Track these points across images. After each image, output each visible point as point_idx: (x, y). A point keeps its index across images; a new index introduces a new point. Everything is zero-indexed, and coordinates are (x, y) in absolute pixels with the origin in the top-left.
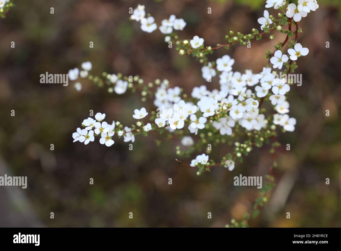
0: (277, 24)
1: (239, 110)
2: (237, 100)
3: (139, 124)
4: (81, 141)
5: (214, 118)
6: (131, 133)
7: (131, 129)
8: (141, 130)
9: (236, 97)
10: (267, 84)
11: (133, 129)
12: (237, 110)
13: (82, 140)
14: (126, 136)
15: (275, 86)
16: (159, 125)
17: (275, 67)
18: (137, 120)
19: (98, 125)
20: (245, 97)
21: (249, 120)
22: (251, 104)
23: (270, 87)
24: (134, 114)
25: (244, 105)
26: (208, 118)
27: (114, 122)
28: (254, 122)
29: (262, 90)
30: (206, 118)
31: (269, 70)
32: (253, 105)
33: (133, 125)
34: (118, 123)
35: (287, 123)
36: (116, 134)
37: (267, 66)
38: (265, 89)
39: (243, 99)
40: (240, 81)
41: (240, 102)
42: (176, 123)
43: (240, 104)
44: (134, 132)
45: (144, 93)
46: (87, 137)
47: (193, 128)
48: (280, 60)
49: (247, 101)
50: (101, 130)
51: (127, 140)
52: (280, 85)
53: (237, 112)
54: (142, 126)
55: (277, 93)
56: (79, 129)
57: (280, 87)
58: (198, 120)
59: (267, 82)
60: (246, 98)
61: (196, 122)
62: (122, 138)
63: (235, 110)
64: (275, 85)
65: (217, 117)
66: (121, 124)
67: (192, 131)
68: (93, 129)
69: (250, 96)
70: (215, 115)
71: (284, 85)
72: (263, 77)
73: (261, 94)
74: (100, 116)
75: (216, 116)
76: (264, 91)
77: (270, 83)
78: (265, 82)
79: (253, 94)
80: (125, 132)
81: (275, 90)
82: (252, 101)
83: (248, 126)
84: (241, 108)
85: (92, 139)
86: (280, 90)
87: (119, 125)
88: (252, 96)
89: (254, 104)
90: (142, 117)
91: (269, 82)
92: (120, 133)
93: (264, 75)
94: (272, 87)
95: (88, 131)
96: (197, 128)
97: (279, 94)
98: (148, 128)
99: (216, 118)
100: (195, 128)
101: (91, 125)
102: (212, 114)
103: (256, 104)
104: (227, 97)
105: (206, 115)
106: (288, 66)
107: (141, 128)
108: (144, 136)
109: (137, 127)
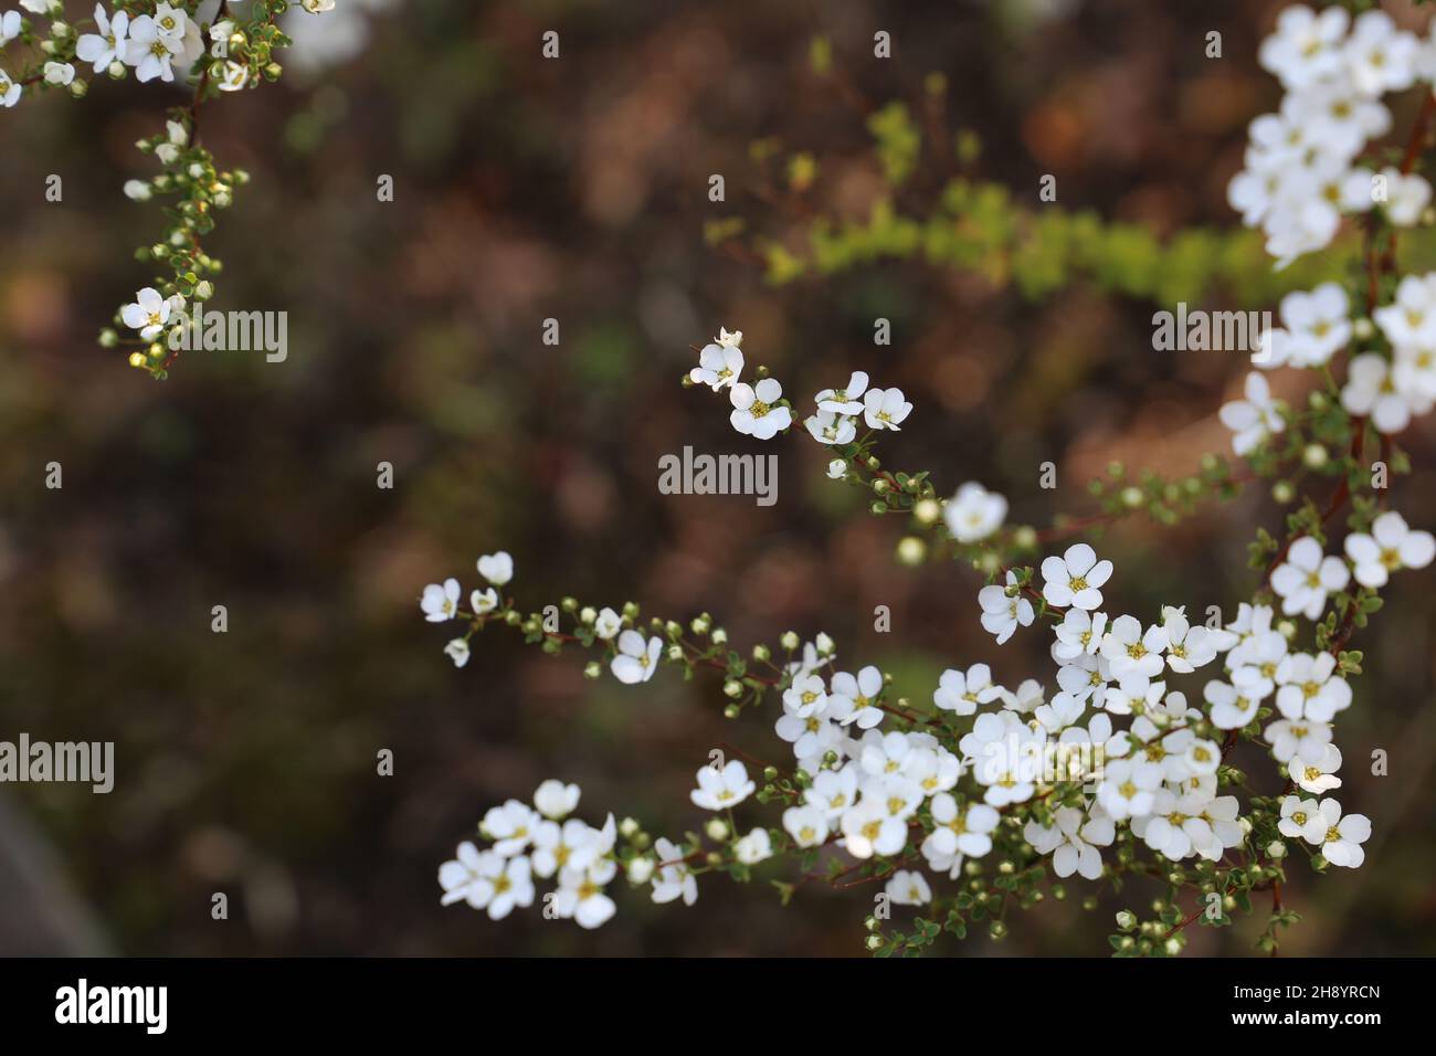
0: (1309, 437)
1: (1137, 782)
2: (1128, 738)
3: (718, 829)
4: (477, 901)
5: (1032, 809)
6: (683, 867)
7: (683, 850)
8: (723, 856)
9: (1121, 723)
10: (1254, 674)
11: (692, 851)
12: (1129, 782)
13: (479, 895)
14: (661, 879)
15: (1289, 683)
16: (801, 834)
17: (1290, 607)
18: (710, 815)
19: (546, 835)
20: (1159, 727)
21: (1177, 820)
22: (1188, 757)
23: (1266, 689)
24: (697, 786)
25: (1156, 756)
26: (1007, 810)
27: (611, 819)
28: (1196, 827)
29: (1233, 700)
30: (996, 808)
31: (1263, 614)
32: (1196, 763)
33: (689, 835)
34: (629, 826)
35: (1334, 834)
36: (622, 873)
37: (1255, 599)
38: (1247, 695)
39: (1151, 732)
40: (1136, 651)
41: (1137, 745)
42: (872, 830)
43: (1142, 755)
44: (693, 862)
45: (732, 688)
46: (502, 885)
47: (943, 848)
48: (1313, 580)
49: (1169, 742)
50: (562, 854)
51: (664, 893)
52: (1311, 682)
53: (1128, 790)
54: (729, 837)
55: (1300, 715)
56: (466, 850)
57: (1310, 690)
58: (965, 816)
59: (1253, 665)
60: (1166, 731)
61: (956, 827)
62: (647, 887)
63: (1122, 780)
64: (1291, 680)
65: (1043, 805)
66: (643, 828)
67: (937, 865)
68: (529, 850)
69: (1183, 722)
70: (1036, 798)
71: (1326, 682)
72: (1239, 644)
73: (1227, 717)
74: (557, 796)
75: (1039, 802)
76: (1240, 703)
77: (1266, 672)
78: (1247, 665)
79: (1196, 714)
80: (659, 863)
81: (1289, 702)
82: (1190, 744)
83: (1170, 844)
84: (1145, 772)
85: (523, 895)
86: (1310, 703)
87: (635, 834)
88: (1191, 722)
89: (1201, 756)
90: (729, 803)
91: (1262, 668)
92: (639, 869)
93: (1242, 636)
94: (1277, 687)
95: (508, 860)
96: (957, 851)
97: (1304, 718)
98: (754, 847)
99: (1037, 810)
100: (951, 850)
101: (518, 833)
102: (1022, 794)
103: (1209, 759)
104: (1083, 722)
105: (997, 797)
106: (1342, 604)
107: (724, 847)
108: (738, 879)
109: (711, 845)
